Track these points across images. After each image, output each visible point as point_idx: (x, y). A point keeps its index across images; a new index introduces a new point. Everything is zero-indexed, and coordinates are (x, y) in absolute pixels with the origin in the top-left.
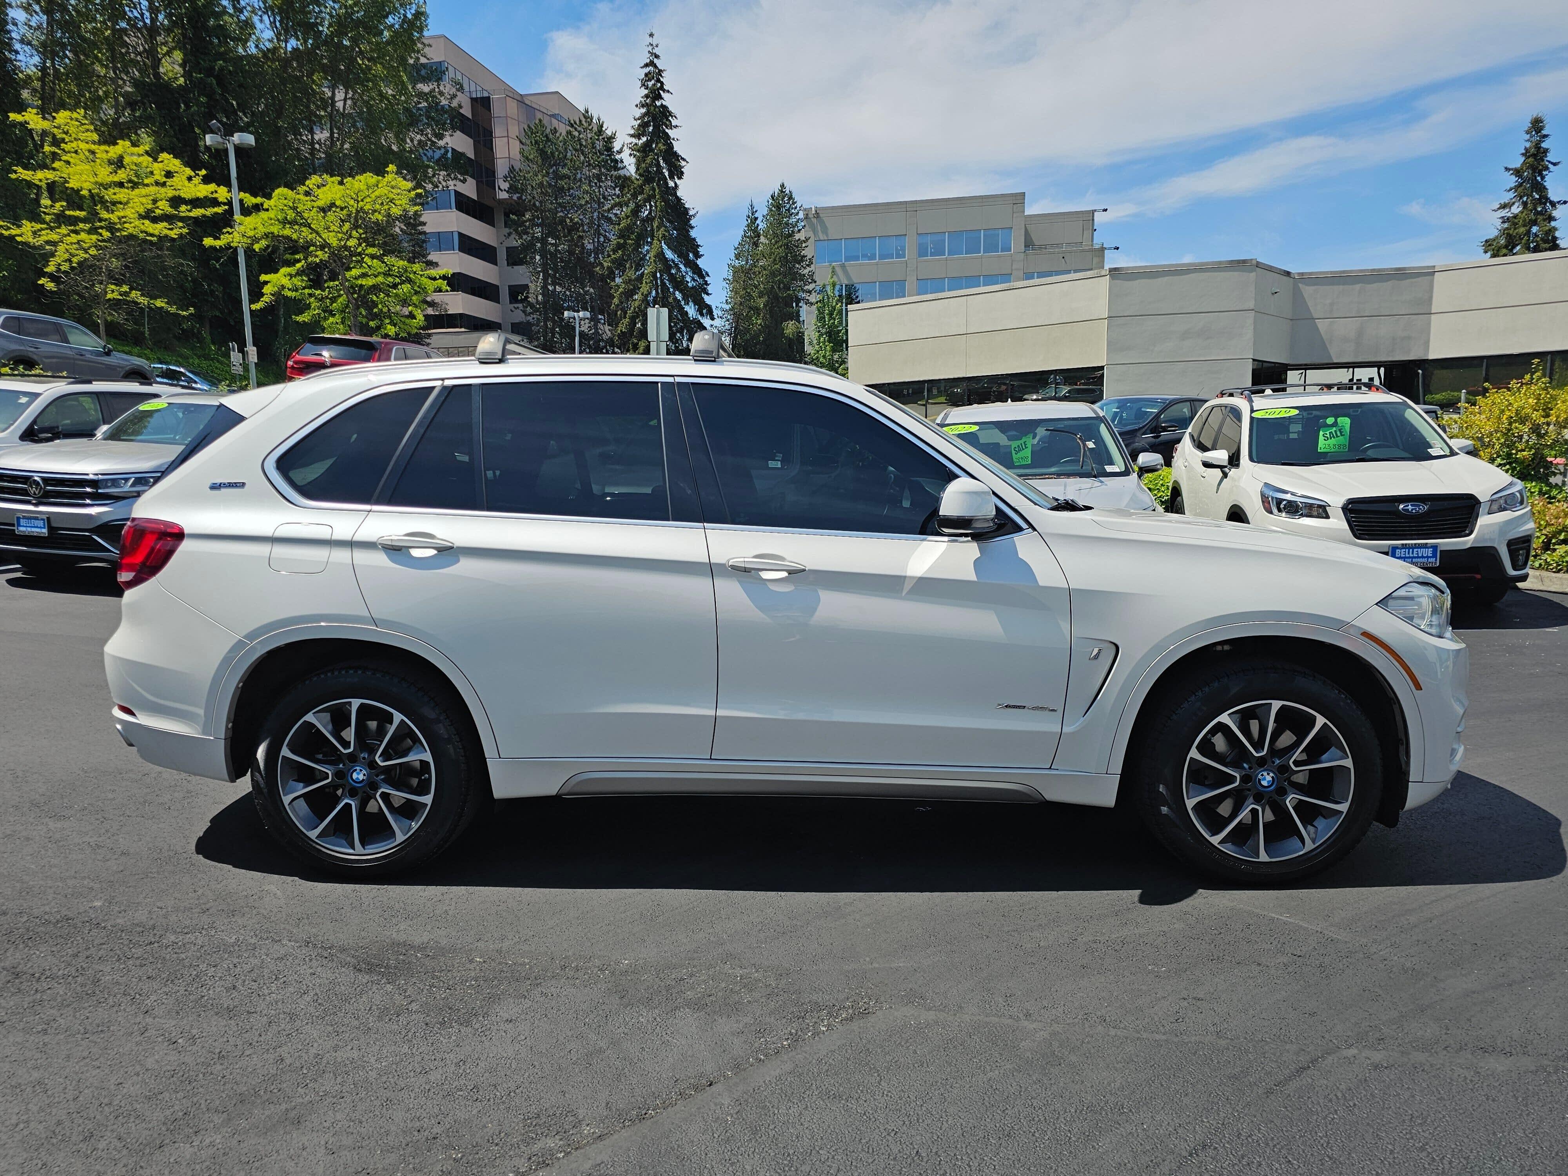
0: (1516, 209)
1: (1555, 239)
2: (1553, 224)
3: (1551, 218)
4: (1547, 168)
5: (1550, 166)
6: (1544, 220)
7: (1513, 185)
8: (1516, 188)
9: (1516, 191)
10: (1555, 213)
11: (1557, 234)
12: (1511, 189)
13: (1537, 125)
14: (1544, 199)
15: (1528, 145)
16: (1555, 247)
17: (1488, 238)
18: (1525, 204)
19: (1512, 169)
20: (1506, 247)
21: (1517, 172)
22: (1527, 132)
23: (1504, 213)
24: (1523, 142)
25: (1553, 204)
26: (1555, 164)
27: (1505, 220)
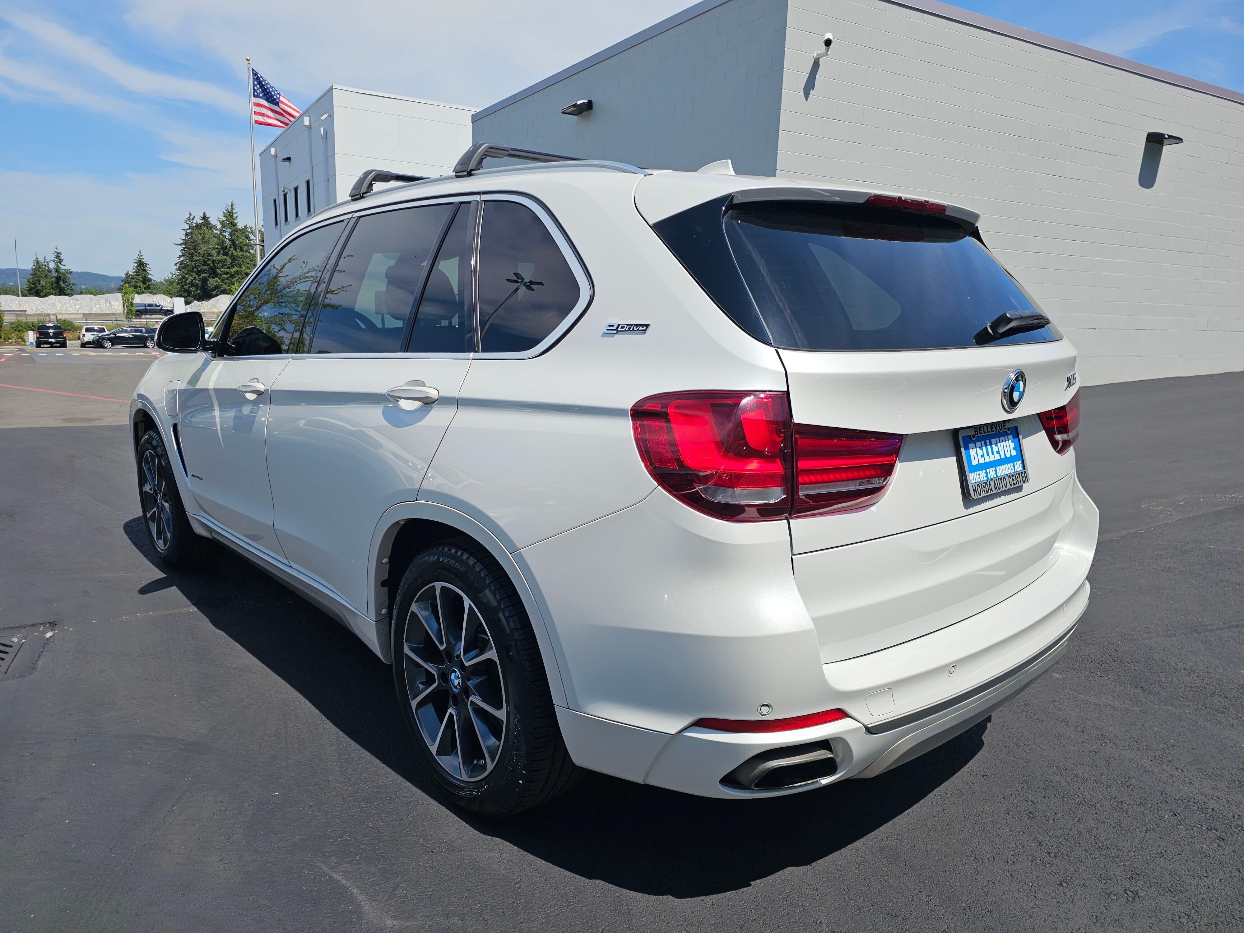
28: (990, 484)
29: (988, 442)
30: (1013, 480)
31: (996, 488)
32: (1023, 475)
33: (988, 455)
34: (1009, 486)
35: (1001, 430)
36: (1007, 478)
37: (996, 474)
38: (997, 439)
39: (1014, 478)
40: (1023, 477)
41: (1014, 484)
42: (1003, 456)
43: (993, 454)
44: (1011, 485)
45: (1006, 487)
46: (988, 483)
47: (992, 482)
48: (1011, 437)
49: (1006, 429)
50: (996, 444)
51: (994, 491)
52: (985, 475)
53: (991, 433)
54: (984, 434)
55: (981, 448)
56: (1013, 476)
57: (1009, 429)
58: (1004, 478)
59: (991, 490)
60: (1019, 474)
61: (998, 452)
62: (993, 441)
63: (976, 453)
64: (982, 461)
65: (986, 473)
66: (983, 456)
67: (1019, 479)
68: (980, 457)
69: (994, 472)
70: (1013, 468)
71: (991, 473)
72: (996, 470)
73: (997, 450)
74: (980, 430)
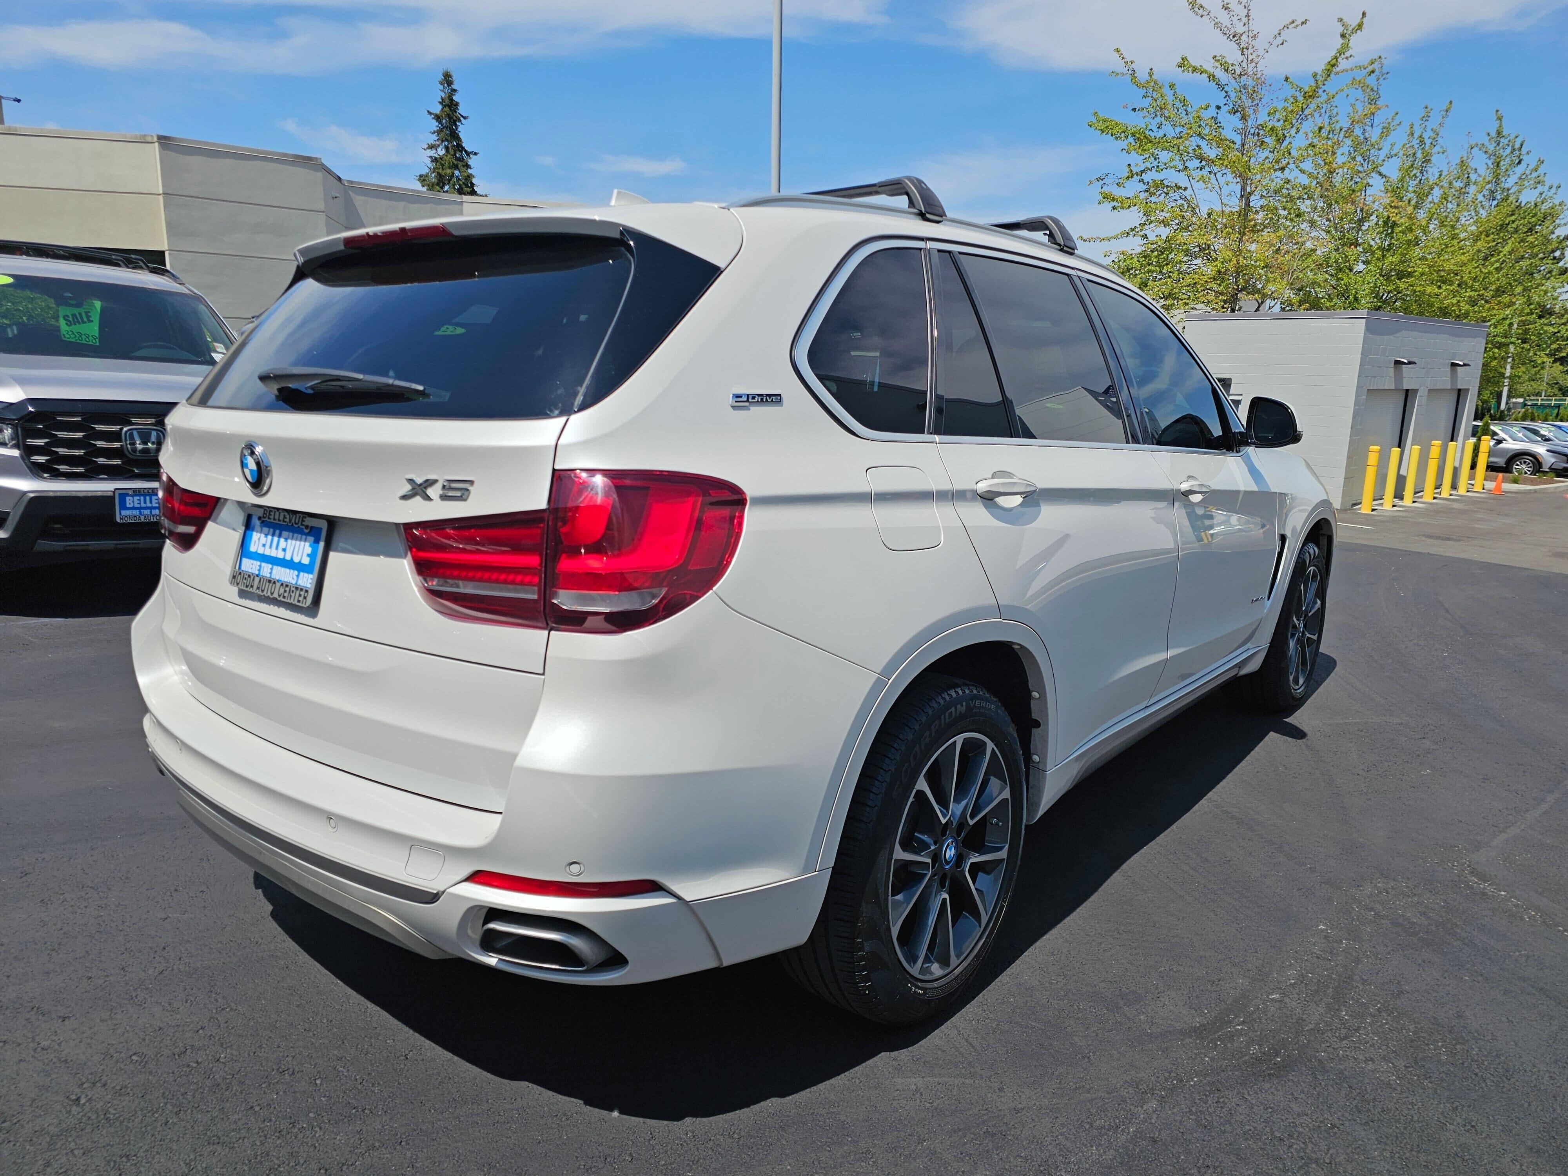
0: (441, 152)
1: (472, 185)
2: (470, 171)
3: (468, 166)
4: (460, 121)
5: (462, 119)
6: (463, 166)
7: (436, 129)
8: (439, 132)
9: (438, 135)
10: (470, 162)
11: (474, 181)
12: (434, 132)
13: (447, 79)
14: (460, 148)
15: (443, 95)
16: (473, 193)
17: (421, 173)
18: (447, 148)
19: (433, 114)
20: (438, 184)
21: (438, 118)
22: (441, 83)
23: (432, 153)
24: (438, 93)
25: (468, 154)
26: (465, 118)
27: (434, 160)
28: (253, 580)
29: (277, 532)
30: (285, 591)
31: (258, 588)
32: (302, 593)
33: (271, 547)
34: (276, 595)
35: (296, 524)
36: (278, 585)
37: (271, 573)
38: (291, 534)
39: (287, 589)
40: (300, 595)
41: (284, 597)
42: (288, 558)
43: (277, 548)
44: (279, 596)
45: (272, 594)
46: (252, 577)
47: (257, 579)
48: (312, 539)
49: (303, 525)
50: (286, 539)
51: (254, 590)
52: (258, 568)
53: (281, 523)
54: (272, 521)
55: (266, 535)
56: (287, 586)
57: (307, 527)
58: (274, 583)
59: (252, 586)
60: (297, 588)
61: (284, 550)
62: (285, 533)
63: (259, 539)
64: (261, 551)
65: (260, 566)
66: (264, 545)
67: (293, 595)
68: (261, 545)
69: (269, 571)
70: (295, 577)
71: (265, 570)
72: (272, 569)
73: (284, 547)
74: (270, 514)
